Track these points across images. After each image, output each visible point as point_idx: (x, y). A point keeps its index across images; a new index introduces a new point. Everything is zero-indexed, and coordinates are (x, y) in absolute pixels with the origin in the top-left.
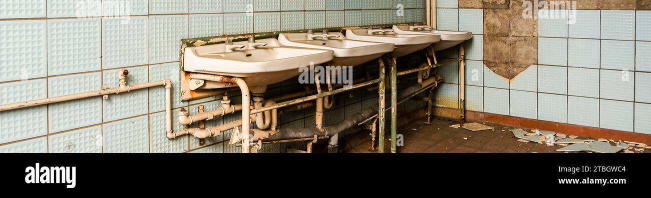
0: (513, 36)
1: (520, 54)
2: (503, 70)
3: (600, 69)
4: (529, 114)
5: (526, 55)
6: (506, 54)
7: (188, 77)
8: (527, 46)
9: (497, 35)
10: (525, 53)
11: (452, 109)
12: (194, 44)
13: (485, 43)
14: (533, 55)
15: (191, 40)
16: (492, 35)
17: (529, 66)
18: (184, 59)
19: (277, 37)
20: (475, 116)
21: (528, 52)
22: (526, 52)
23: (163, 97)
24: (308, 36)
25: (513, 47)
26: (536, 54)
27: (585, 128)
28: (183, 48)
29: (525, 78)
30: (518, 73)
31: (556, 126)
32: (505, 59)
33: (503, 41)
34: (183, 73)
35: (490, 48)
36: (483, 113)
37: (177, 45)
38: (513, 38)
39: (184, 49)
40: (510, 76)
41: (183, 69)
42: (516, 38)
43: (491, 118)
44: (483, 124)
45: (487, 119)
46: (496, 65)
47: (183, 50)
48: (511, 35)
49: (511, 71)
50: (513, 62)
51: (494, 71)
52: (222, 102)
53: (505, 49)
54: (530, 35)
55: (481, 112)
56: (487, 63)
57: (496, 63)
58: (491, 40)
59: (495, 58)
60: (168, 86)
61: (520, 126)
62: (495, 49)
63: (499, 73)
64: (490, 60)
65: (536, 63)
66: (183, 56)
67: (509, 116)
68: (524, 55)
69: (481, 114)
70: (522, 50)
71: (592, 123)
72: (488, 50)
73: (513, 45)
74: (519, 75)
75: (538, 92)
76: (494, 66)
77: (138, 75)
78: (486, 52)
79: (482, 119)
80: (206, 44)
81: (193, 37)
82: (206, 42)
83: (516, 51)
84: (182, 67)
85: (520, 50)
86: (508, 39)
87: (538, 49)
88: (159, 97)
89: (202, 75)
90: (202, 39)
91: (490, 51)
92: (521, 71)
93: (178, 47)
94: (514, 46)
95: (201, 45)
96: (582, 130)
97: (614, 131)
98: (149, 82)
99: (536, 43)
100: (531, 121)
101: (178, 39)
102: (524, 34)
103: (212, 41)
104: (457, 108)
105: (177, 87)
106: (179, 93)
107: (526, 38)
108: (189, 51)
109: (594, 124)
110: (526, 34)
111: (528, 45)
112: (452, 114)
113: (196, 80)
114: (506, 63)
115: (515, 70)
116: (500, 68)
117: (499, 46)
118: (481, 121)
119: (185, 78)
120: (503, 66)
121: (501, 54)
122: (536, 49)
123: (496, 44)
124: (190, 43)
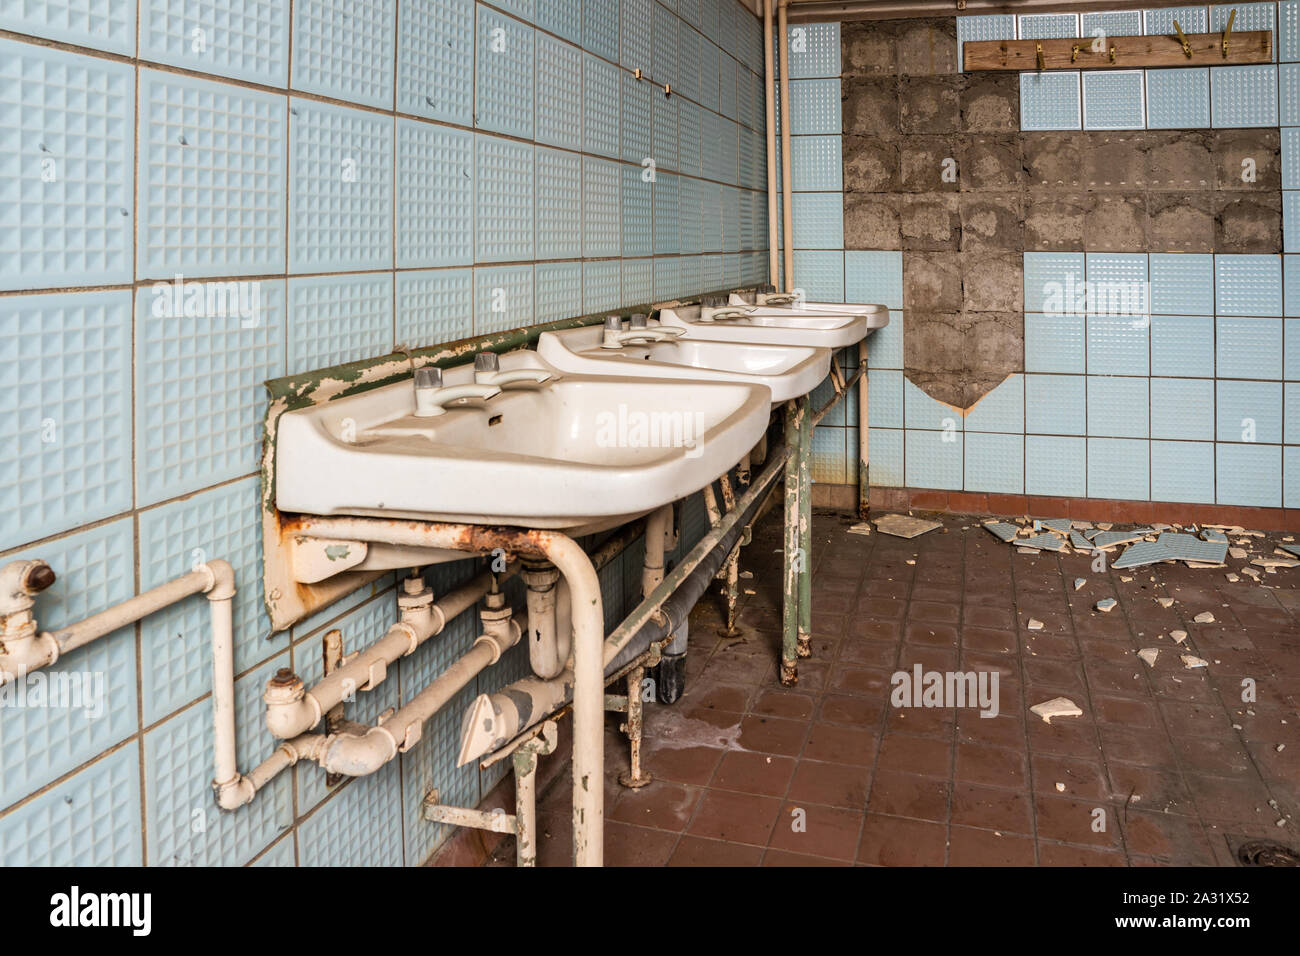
0: (970, 312)
1: (986, 352)
2: (948, 388)
3: (1150, 377)
4: (1007, 484)
5: (998, 352)
6: (955, 352)
7: (292, 531)
8: (1000, 334)
9: (933, 311)
10: (996, 348)
11: (832, 485)
12: (310, 396)
13: (908, 328)
14: (1013, 354)
15: (299, 379)
16: (922, 311)
17: (1003, 377)
18: (274, 461)
19: (533, 343)
20: (885, 499)
21: (1003, 346)
22: (999, 345)
23: (196, 641)
24: (607, 337)
25: (970, 337)
26: (1019, 350)
27: (1122, 504)
28: (273, 416)
29: (998, 404)
30: (982, 395)
31: (1064, 506)
32: (953, 364)
33: (947, 324)
34: (270, 520)
35: (918, 339)
36: (905, 488)
37: (248, 408)
38: (970, 317)
39: (277, 420)
40: (965, 402)
41: (273, 502)
42: (976, 315)
43: (924, 501)
44: (907, 514)
45: (914, 502)
46: (932, 377)
47: (270, 424)
48: (966, 309)
49: (966, 389)
50: (969, 371)
51: (928, 392)
52: (403, 602)
53: (952, 340)
54: (1007, 308)
55: (898, 489)
56: (913, 374)
57: (933, 374)
58: (922, 323)
59: (930, 362)
60: (225, 591)
61: (989, 513)
62: (930, 343)
63: (938, 395)
64: (919, 368)
65: (1020, 369)
66: (271, 449)
67: (963, 492)
68: (994, 354)
69: (900, 492)
70: (990, 341)
71: (1135, 492)
72: (914, 345)
73: (970, 331)
74: (984, 398)
75: (1025, 434)
76: (930, 381)
77: (90, 571)
78: (909, 349)
79: (903, 504)
80: (348, 393)
81: (302, 369)
82: (348, 385)
83: (976, 346)
84: (267, 496)
85: (985, 341)
86: (957, 319)
87: (1023, 338)
88: (181, 642)
89: (364, 524)
90: (335, 372)
91: (920, 347)
92: (988, 390)
93: (250, 413)
94: (971, 333)
95: (334, 398)
96: (1117, 510)
97: (1179, 504)
98: (137, 593)
99: (1020, 325)
100: (1012, 498)
101: (249, 380)
102: (993, 307)
103: (368, 375)
104: (842, 482)
105: (248, 580)
106: (255, 605)
107: (998, 315)
108: (295, 429)
109: (1138, 494)
110: (998, 307)
111: (1003, 331)
112: (831, 497)
113: (327, 544)
114: (955, 372)
115: (975, 386)
116: (941, 386)
117: (940, 334)
118: (904, 510)
119: (277, 539)
120: (949, 378)
121: (944, 351)
122: (1019, 340)
123: (932, 331)
124: (300, 392)
